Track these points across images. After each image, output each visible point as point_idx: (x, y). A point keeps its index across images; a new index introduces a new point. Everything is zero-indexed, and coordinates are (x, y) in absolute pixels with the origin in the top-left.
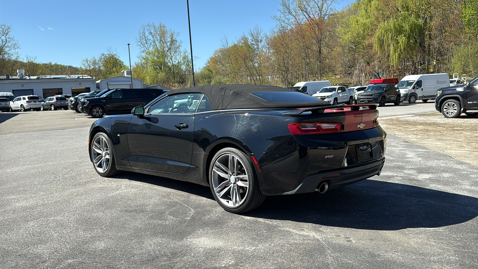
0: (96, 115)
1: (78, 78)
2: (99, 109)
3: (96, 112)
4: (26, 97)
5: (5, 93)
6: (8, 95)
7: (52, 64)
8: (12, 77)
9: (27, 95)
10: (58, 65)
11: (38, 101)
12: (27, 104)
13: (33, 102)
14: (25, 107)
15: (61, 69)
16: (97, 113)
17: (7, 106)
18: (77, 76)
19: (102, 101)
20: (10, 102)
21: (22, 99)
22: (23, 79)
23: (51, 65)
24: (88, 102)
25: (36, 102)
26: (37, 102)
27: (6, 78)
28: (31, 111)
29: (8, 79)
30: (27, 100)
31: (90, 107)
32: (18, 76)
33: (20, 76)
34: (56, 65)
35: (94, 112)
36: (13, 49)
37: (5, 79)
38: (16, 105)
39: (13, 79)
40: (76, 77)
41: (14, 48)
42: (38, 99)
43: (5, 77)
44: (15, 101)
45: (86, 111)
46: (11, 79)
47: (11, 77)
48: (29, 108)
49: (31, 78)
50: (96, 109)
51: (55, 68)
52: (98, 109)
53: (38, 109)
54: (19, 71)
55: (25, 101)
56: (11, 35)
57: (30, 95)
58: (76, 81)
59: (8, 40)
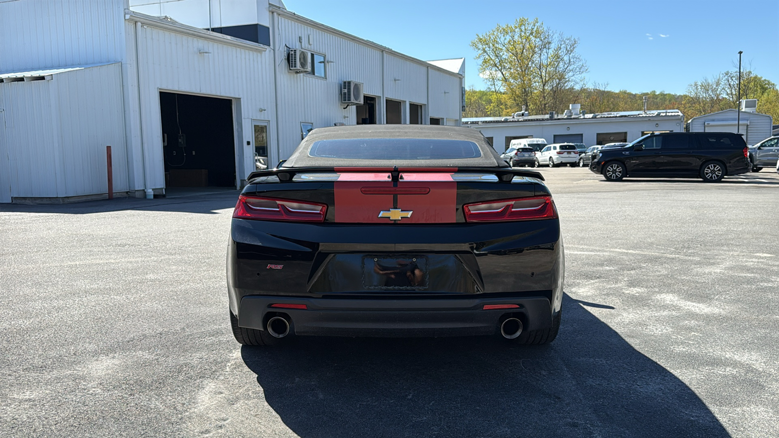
0: (611, 176)
1: (657, 115)
2: (618, 167)
3: (612, 171)
4: (558, 145)
5: (535, 139)
6: (539, 143)
7: (657, 94)
8: (558, 116)
9: (560, 143)
10: (666, 94)
11: (574, 152)
12: (558, 156)
13: (566, 153)
14: (555, 160)
15: (670, 101)
16: (613, 173)
17: (531, 158)
18: (655, 112)
19: (623, 153)
20: (536, 152)
21: (552, 148)
22: (571, 119)
23: (654, 94)
24: (601, 155)
25: (570, 154)
26: (572, 153)
27: (549, 117)
28: (567, 166)
29: (551, 118)
30: (558, 150)
31: (602, 163)
32: (564, 114)
33: (567, 114)
34: (663, 95)
35: (609, 171)
36: (578, 73)
37: (547, 120)
38: (545, 157)
39: (559, 119)
40: (655, 115)
41: (580, 72)
42: (575, 149)
43: (547, 116)
44: (543, 151)
45: (596, 169)
46: (556, 119)
47: (556, 117)
48: (559, 162)
49: (586, 117)
50: (612, 167)
51: (661, 99)
52: (615, 166)
53: (574, 165)
54: (572, 106)
55: (556, 151)
56: (577, 52)
57: (564, 143)
58: (650, 120)
59: (572, 60)
